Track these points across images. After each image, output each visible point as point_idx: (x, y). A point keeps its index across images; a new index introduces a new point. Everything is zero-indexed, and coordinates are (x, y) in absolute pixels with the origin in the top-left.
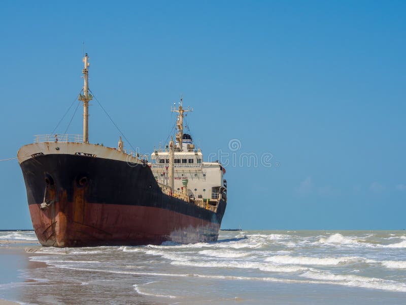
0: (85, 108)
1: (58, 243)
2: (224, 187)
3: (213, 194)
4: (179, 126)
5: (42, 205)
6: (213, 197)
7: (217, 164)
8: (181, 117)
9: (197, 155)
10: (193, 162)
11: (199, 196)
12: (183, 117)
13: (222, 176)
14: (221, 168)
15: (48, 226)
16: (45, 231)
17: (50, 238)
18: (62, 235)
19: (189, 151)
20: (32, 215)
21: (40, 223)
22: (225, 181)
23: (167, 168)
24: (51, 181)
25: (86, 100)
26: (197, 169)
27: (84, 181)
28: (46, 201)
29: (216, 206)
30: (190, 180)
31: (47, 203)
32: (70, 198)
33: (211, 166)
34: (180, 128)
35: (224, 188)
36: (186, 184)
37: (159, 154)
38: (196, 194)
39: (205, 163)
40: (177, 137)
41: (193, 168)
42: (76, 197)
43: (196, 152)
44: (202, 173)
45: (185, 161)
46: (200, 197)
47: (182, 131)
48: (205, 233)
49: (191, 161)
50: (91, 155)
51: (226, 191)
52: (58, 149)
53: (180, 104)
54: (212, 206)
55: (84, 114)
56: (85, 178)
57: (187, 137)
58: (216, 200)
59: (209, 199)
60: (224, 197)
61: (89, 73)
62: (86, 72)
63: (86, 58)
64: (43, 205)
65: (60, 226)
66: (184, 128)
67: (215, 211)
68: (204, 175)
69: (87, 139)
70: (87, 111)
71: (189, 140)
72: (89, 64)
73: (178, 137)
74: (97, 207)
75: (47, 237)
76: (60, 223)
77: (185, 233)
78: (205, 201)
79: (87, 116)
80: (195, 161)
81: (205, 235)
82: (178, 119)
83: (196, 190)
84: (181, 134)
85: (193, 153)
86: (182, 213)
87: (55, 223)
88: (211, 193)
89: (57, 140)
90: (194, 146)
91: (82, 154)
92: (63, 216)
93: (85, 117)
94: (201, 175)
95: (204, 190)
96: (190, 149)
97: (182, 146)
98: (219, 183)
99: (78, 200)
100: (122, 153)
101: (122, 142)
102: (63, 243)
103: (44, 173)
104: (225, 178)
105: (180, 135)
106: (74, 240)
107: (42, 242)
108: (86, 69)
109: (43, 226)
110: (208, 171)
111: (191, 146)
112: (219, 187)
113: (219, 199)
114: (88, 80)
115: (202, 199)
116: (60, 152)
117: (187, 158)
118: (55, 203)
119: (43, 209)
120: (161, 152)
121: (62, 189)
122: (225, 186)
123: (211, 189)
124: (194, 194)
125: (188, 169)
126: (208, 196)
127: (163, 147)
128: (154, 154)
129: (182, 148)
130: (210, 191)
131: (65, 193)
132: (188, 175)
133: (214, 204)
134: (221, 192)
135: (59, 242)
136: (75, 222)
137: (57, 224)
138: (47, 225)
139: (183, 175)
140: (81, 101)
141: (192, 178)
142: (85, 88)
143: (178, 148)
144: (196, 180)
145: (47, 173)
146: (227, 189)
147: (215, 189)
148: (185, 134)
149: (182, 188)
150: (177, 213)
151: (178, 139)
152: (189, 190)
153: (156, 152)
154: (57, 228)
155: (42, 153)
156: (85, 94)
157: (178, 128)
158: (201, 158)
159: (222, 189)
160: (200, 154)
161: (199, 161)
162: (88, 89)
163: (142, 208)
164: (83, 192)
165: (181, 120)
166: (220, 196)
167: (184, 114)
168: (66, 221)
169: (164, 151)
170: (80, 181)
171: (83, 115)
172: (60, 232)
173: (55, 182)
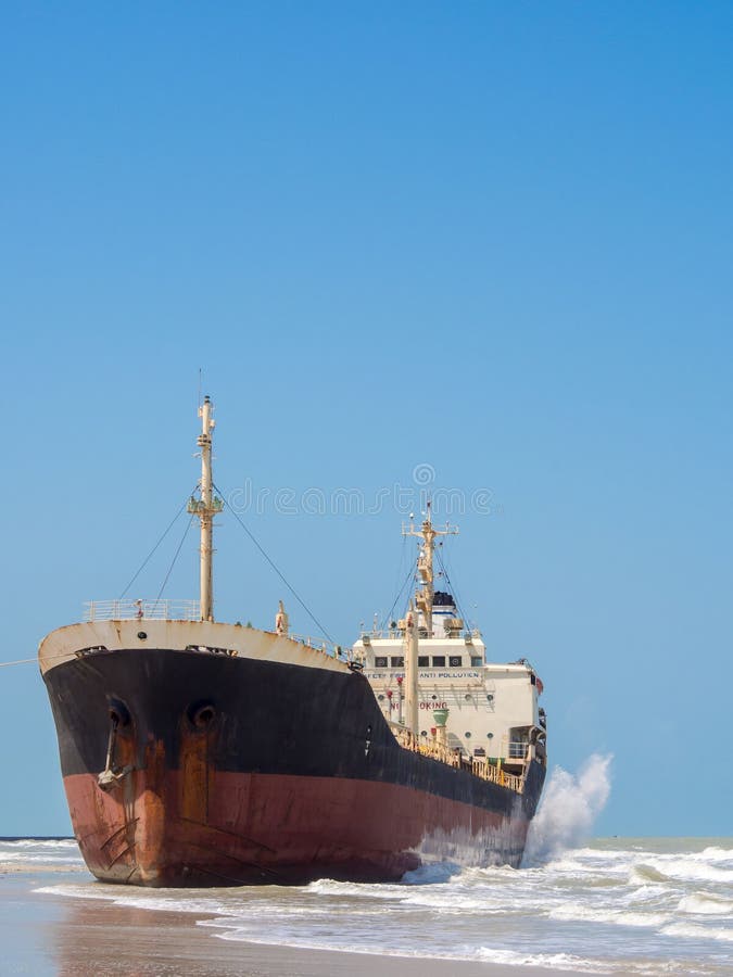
0: (203, 533)
1: (143, 872)
2: (540, 728)
3: (512, 746)
4: (424, 572)
5: (101, 775)
6: (513, 755)
7: (523, 668)
8: (428, 550)
9: (470, 644)
10: (460, 664)
11: (476, 751)
12: (432, 548)
13: (536, 700)
14: (533, 680)
15: (117, 829)
16: (109, 843)
17: (120, 860)
18: (153, 852)
19: (451, 636)
20: (71, 801)
21: (95, 823)
22: (542, 713)
23: (400, 681)
24: (123, 718)
25: (207, 512)
26: (471, 681)
27: (207, 716)
28: (111, 767)
29: (521, 777)
30: (452, 709)
31: (114, 773)
32: (173, 759)
33: (507, 674)
34: (425, 578)
35: (539, 731)
36: (442, 719)
37: (374, 643)
38: (469, 747)
39: (491, 667)
40: (419, 600)
41: (461, 679)
42: (187, 756)
43: (468, 637)
44: (484, 691)
45: (439, 661)
46: (480, 752)
47: (430, 585)
48: (497, 846)
49: (456, 661)
50: (225, 651)
51: (543, 737)
52: (143, 636)
53: (427, 515)
54: (513, 777)
55: (203, 547)
56: (208, 708)
57: (442, 599)
58: (520, 762)
59: (503, 760)
60: (541, 754)
61: (213, 444)
62: (206, 442)
63: (205, 408)
64: (106, 776)
65: (147, 828)
66: (437, 576)
67: (520, 790)
68: (490, 698)
69: (209, 611)
70: (210, 541)
71: (449, 609)
72: (213, 421)
73: (423, 600)
74: (239, 780)
75: (113, 857)
76: (148, 821)
77: (451, 846)
78: (492, 763)
79: (210, 552)
80: (466, 662)
81: (498, 851)
82: (422, 554)
83: (468, 735)
84: (429, 591)
85: (461, 642)
86: (443, 795)
87: (135, 821)
88: (506, 743)
89: (141, 614)
90: (461, 621)
91: (202, 650)
92: (158, 805)
93: (203, 555)
94: (482, 697)
95: (490, 736)
96: (452, 631)
97: (431, 624)
98: (527, 718)
99: (192, 763)
100: (301, 646)
101: (286, 616)
102: (154, 873)
103: (108, 697)
104: (541, 705)
105: (427, 596)
106: (183, 865)
107: (99, 870)
108: (205, 436)
109: (101, 829)
110: (500, 686)
111: (456, 622)
112: (529, 727)
113: (529, 758)
114: (211, 461)
115: (483, 760)
116: (148, 645)
117: (447, 654)
118: (134, 770)
119: (104, 787)
120: (377, 638)
121: (151, 736)
122: (543, 725)
123: (507, 733)
124: (465, 746)
125: (448, 681)
126: (500, 749)
127: (382, 626)
128: (360, 643)
129: (431, 627)
130: (503, 737)
131: (159, 747)
132: (448, 698)
133: (515, 770)
134: (534, 742)
135: (146, 870)
136: (186, 820)
137: (141, 826)
138: (112, 826)
139: (434, 697)
140: (196, 516)
141: (460, 705)
142: (204, 485)
143: (422, 629)
144: (468, 710)
145: (115, 697)
146: (548, 732)
147: (519, 733)
148: (439, 593)
149: (434, 731)
150: (432, 795)
151: (422, 606)
152: (452, 736)
153: (366, 639)
154: (140, 835)
155: (103, 647)
156: (203, 499)
157: (420, 576)
158: (480, 653)
159: (537, 732)
160: (477, 642)
161: (476, 661)
162: (212, 485)
163: (348, 782)
164: (204, 743)
165: (429, 557)
166: (531, 750)
167: (437, 540)
168: (162, 817)
169: (386, 636)
170: (197, 717)
171: (200, 550)
172: (148, 845)
173: (133, 717)
